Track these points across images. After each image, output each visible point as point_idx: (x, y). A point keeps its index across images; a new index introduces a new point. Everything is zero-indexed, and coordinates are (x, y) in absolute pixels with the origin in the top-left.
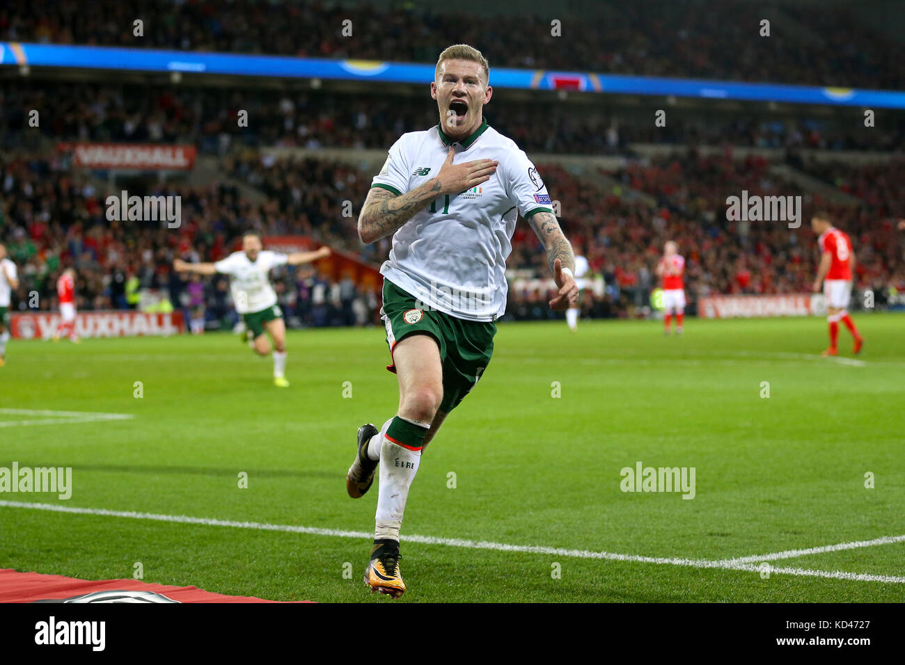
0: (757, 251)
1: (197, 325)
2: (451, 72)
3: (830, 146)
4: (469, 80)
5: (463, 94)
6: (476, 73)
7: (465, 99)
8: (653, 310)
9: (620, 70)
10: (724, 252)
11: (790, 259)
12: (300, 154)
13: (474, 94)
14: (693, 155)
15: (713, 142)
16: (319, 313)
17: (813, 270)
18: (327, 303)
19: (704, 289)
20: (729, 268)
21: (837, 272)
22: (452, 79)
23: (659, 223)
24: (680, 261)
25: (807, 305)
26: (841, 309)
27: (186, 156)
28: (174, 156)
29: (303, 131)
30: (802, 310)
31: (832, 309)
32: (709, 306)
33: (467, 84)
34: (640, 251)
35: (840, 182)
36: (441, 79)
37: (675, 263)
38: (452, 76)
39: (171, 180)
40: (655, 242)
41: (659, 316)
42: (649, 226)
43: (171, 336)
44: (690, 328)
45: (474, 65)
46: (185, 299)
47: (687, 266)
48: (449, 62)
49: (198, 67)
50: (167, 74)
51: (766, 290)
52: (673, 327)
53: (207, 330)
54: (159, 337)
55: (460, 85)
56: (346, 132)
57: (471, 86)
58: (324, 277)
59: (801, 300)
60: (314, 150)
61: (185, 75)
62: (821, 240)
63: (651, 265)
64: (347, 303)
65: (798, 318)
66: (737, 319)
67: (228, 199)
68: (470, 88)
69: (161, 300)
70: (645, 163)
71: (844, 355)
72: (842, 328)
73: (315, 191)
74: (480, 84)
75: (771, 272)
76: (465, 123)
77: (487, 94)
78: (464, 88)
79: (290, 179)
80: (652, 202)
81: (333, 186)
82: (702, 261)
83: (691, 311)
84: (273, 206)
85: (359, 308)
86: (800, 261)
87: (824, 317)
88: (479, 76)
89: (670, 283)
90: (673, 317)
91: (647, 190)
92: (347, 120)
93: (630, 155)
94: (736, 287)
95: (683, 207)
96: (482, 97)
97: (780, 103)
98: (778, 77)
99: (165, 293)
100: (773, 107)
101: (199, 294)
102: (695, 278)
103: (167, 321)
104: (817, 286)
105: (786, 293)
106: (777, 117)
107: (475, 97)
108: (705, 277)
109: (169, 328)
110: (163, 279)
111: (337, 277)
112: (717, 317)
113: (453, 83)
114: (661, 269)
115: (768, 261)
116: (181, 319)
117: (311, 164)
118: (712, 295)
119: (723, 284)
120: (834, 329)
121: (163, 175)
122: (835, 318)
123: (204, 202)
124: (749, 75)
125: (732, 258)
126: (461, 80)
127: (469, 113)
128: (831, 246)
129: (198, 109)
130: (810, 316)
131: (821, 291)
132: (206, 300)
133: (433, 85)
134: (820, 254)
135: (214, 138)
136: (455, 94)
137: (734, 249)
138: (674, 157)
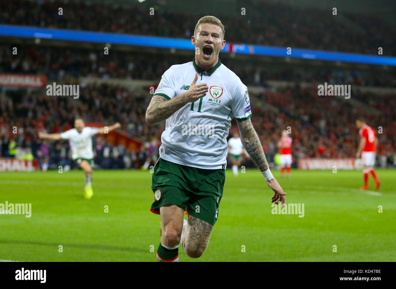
0: (329, 136)
1: (45, 167)
2: (205, 30)
3: (367, 84)
4: (214, 35)
5: (211, 43)
6: (218, 31)
7: (212, 45)
8: (276, 165)
9: (262, 43)
10: (312, 136)
11: (345, 141)
12: (99, 82)
13: (217, 43)
14: (298, 87)
15: (308, 80)
16: (106, 162)
17: (357, 146)
18: (111, 157)
19: (301, 155)
20: (315, 144)
21: (369, 147)
22: (205, 34)
23: (279, 121)
24: (290, 140)
25: (353, 164)
26: (370, 166)
27: (42, 81)
28: (35, 80)
29: (101, 70)
30: (350, 167)
31: (365, 166)
32: (304, 163)
33: (213, 38)
34: (270, 134)
35: (371, 102)
36: (199, 33)
37: (287, 141)
38: (205, 32)
39: (33, 93)
40: (277, 131)
41: (279, 168)
42: (274, 122)
43: (32, 172)
44: (294, 174)
45: (218, 27)
46: (40, 153)
47: (293, 143)
48: (204, 25)
49: (49, 36)
50: (33, 39)
51: (333, 156)
52: (286, 173)
53: (49, 169)
54: (25, 172)
55: (210, 37)
56: (122, 71)
57: (215, 39)
58: (110, 144)
59: (350, 162)
60: (106, 80)
61: (42, 40)
62: (361, 132)
63: (275, 142)
64: (121, 157)
65: (349, 171)
66: (318, 170)
67: (62, 104)
68: (215, 40)
69: (27, 153)
70: (273, 90)
71: (371, 190)
72: (370, 177)
73: (106, 100)
74: (220, 38)
75: (335, 147)
76: (211, 59)
77: (222, 44)
78: (212, 39)
79: (94, 94)
80: (276, 110)
81: (115, 98)
82: (301, 141)
83: (295, 165)
84: (85, 107)
85: (127, 160)
86: (350, 141)
87: (361, 171)
88: (220, 33)
89: (285, 151)
90: (286, 169)
91: (275, 104)
92: (123, 65)
93: (266, 86)
94: (318, 154)
95: (292, 113)
96: (220, 45)
97: (343, 62)
98: (341, 49)
99: (29, 150)
100: (339, 64)
101: (46, 151)
102: (297, 149)
103: (30, 164)
104: (358, 155)
105: (343, 158)
106: (340, 69)
107: (217, 45)
108: (302, 149)
109: (30, 168)
110: (28, 143)
111: (116, 144)
112: (308, 169)
113: (206, 36)
114: (280, 144)
115: (334, 141)
116: (37, 163)
117: (105, 87)
118: (305, 158)
119: (311, 153)
120: (366, 176)
121: (29, 90)
122: (367, 171)
123: (50, 105)
124: (327, 48)
125: (316, 139)
126: (210, 35)
127: (213, 54)
128: (366, 134)
129: (48, 57)
130: (355, 170)
131: (360, 157)
132: (50, 154)
133: (193, 38)
134: (360, 138)
135: (56, 72)
136: (207, 42)
137: (317, 135)
138: (288, 88)
